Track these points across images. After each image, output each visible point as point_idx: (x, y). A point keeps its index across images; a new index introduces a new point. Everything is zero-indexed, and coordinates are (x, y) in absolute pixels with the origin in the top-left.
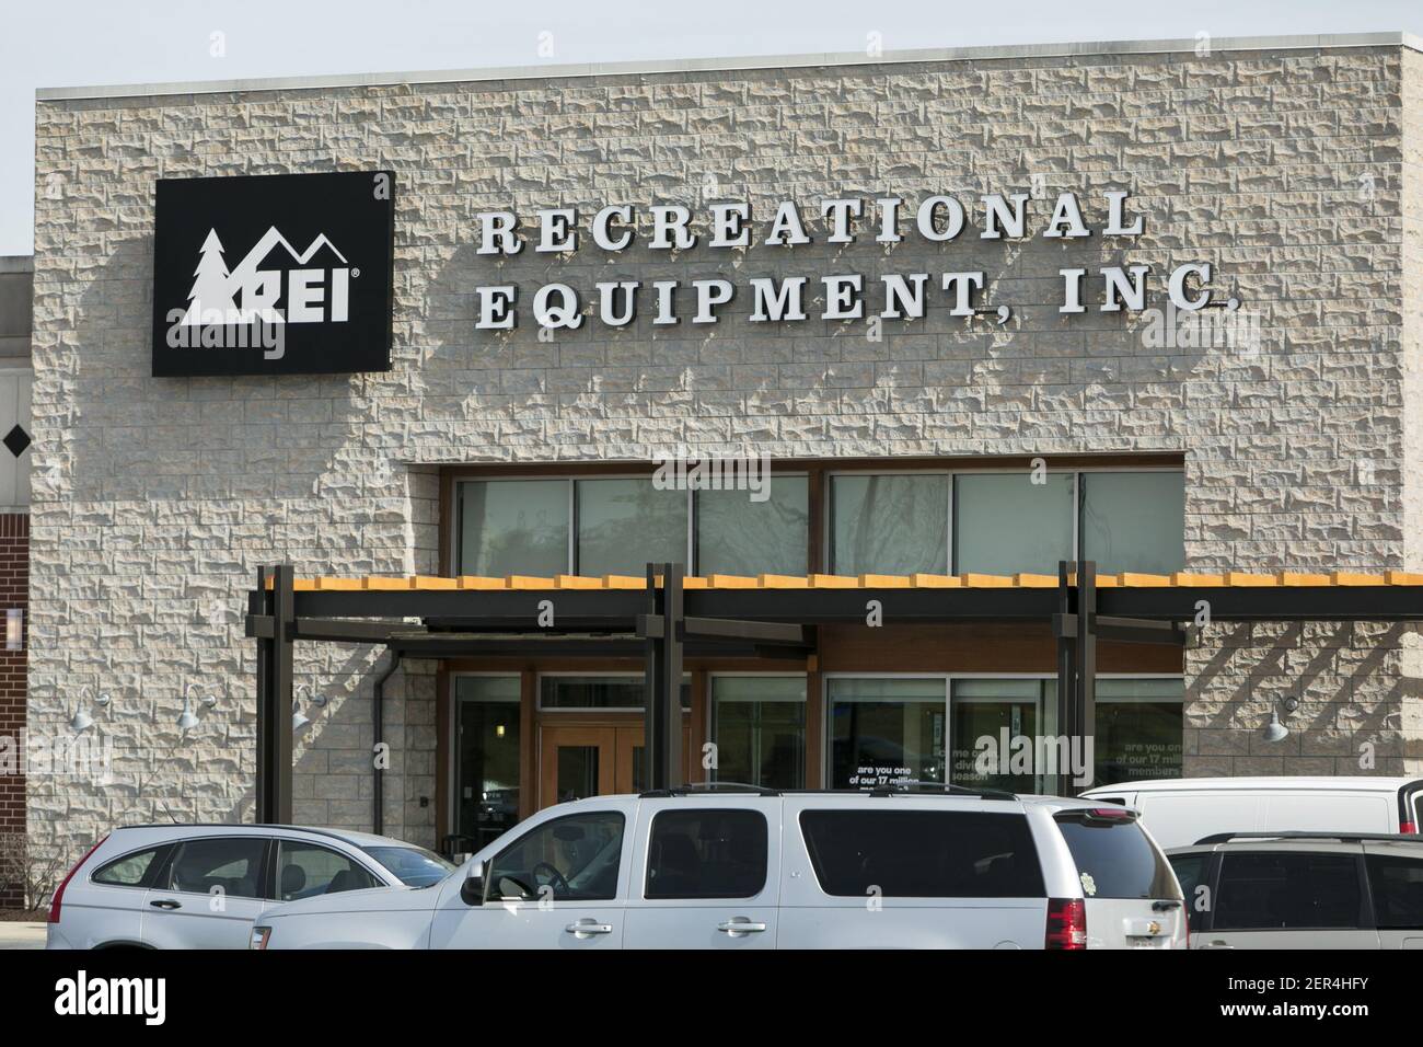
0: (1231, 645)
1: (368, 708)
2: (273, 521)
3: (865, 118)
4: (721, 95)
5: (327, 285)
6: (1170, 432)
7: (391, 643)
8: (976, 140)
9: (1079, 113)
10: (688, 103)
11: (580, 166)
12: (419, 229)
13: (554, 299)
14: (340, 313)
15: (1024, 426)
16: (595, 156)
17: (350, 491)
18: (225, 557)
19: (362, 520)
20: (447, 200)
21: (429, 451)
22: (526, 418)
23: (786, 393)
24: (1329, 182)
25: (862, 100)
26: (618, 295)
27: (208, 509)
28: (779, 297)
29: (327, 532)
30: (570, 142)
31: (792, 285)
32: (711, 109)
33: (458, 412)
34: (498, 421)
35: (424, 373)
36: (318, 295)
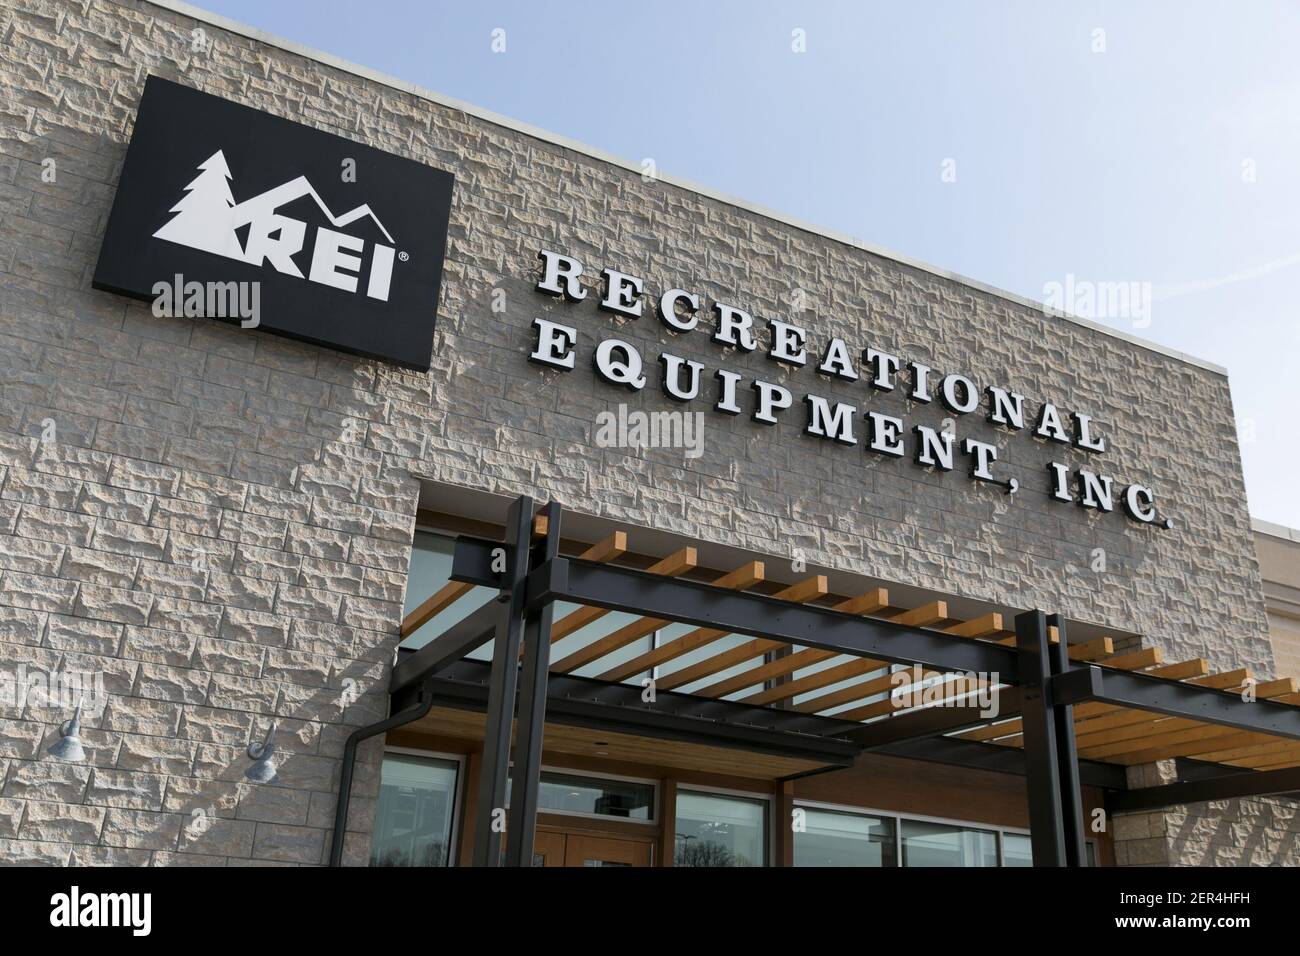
2: (223, 503)
3: (886, 298)
4: (766, 237)
5: (367, 257)
6: (1129, 616)
8: (970, 344)
9: (1040, 351)
10: (740, 233)
11: (636, 249)
12: (461, 246)
13: (620, 355)
14: (380, 287)
15: (1024, 587)
16: (652, 245)
17: (344, 495)
19: (351, 530)
20: (495, 230)
21: (449, 471)
22: (567, 464)
23: (829, 508)
25: (881, 282)
27: (124, 470)
28: (837, 418)
29: (301, 534)
30: (627, 224)
31: (846, 410)
32: (759, 245)
33: (487, 438)
34: (533, 459)
35: (451, 389)
36: (355, 264)
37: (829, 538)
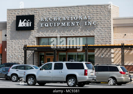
0: (98, 50)
1: (33, 55)
2: (25, 41)
3: (70, 11)
4: (59, 9)
5: (29, 23)
6: (93, 34)
7: (34, 50)
8: (78, 12)
9: (86, 10)
10: (57, 10)
11: (48, 14)
12: (36, 19)
13: (47, 24)
14: (30, 26)
15: (82, 34)
16: (50, 14)
17: (31, 39)
18: (22, 44)
19: (32, 41)
20: (38, 17)
21: (37, 36)
22: (44, 33)
23: (64, 31)
24: (105, 15)
25: (70, 9)
26: (51, 24)
27: (20, 40)
28: (63, 24)
29: (29, 42)
30: (48, 13)
31: (65, 23)
32: (58, 10)
33: (39, 33)
34: (42, 34)
35: (37, 30)
36: (29, 24)
37: (64, 34)
